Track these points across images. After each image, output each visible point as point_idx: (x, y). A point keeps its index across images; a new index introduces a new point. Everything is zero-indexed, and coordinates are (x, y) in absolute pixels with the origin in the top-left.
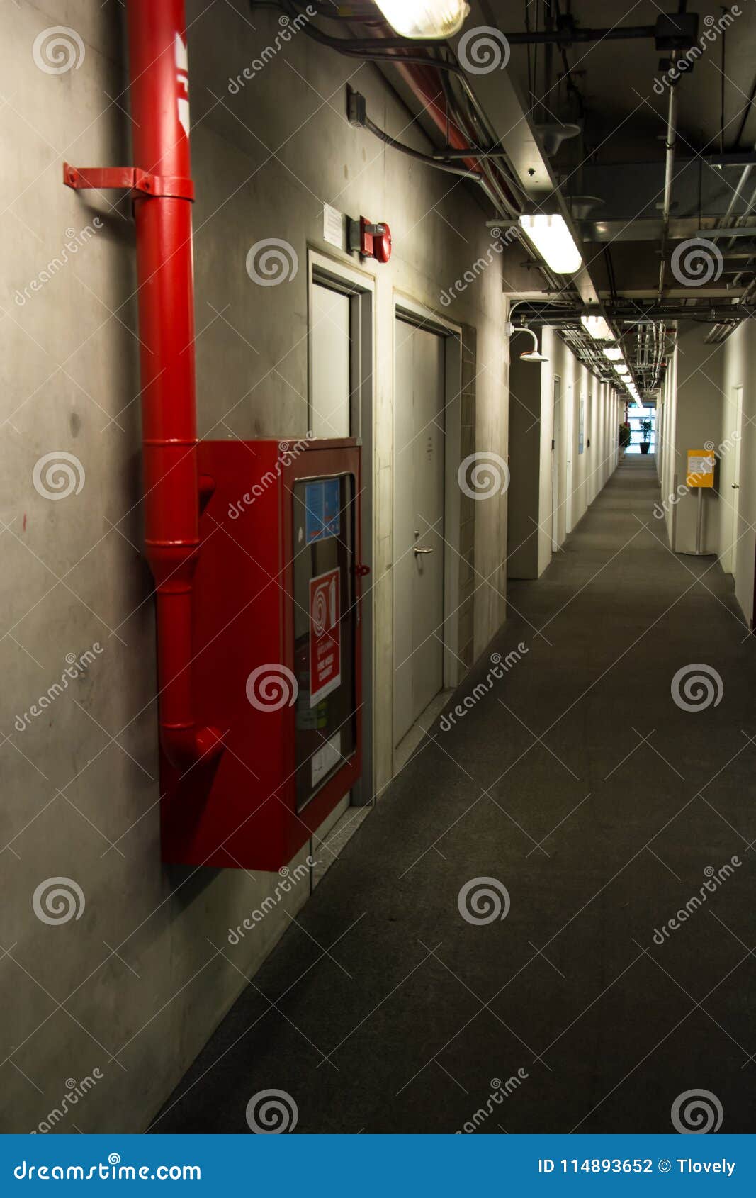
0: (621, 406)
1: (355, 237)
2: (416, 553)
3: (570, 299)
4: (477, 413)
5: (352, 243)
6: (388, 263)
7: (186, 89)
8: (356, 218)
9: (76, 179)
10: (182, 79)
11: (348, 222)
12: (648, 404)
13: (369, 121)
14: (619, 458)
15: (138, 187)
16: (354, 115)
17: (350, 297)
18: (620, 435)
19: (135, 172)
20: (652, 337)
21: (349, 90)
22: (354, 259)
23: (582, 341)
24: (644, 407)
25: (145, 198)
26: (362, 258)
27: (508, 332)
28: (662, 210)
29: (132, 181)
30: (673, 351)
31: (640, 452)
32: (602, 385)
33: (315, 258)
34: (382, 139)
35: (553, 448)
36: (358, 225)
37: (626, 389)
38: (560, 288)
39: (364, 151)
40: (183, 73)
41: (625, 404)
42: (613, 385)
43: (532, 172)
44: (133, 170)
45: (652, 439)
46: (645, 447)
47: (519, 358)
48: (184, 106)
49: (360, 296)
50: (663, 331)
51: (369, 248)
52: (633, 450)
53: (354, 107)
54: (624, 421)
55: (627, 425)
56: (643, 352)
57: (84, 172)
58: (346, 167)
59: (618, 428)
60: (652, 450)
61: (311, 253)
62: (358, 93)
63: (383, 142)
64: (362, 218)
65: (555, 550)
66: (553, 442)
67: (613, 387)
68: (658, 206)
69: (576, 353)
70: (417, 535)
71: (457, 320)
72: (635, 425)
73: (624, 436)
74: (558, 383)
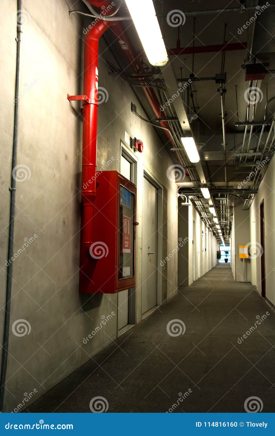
0: (217, 244)
1: (133, 143)
2: (149, 253)
3: (197, 185)
4: (168, 216)
5: (132, 145)
6: (142, 152)
7: (98, 80)
8: (133, 138)
9: (70, 98)
10: (97, 77)
11: (131, 139)
12: (227, 245)
13: (137, 113)
14: (217, 263)
15: (86, 100)
16: (133, 110)
17: (131, 163)
18: (217, 254)
19: (85, 96)
20: (225, 207)
21: (132, 103)
22: (133, 150)
23: (201, 207)
24: (225, 246)
25: (87, 104)
26: (135, 151)
27: (177, 196)
28: (223, 146)
29: (84, 98)
30: (233, 215)
31: (225, 262)
32: (210, 232)
33: (122, 145)
34: (141, 118)
35: (193, 243)
36: (134, 140)
37: (219, 236)
38: (194, 180)
39: (135, 121)
40: (97, 76)
41: (218, 244)
42: (214, 234)
43: (184, 122)
44: (84, 96)
45: (229, 258)
46: (226, 260)
47: (181, 204)
48: (97, 83)
49: (134, 163)
50: (229, 203)
51: (137, 147)
52: (222, 261)
53: (133, 108)
54: (219, 250)
55: (220, 251)
56: (223, 215)
57: (72, 97)
58: (131, 124)
59: (216, 252)
60: (229, 261)
61: (121, 143)
62: (134, 105)
63: (141, 119)
64: (135, 138)
65: (194, 280)
66: (193, 241)
67: (214, 235)
68: (222, 144)
69: (200, 215)
70: (149, 248)
71: (162, 184)
72: (223, 253)
73: (219, 256)
74: (194, 222)
